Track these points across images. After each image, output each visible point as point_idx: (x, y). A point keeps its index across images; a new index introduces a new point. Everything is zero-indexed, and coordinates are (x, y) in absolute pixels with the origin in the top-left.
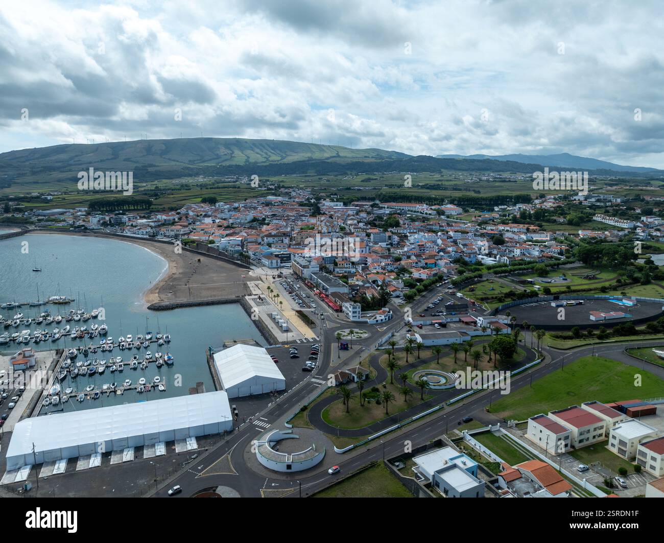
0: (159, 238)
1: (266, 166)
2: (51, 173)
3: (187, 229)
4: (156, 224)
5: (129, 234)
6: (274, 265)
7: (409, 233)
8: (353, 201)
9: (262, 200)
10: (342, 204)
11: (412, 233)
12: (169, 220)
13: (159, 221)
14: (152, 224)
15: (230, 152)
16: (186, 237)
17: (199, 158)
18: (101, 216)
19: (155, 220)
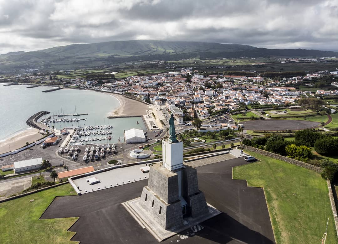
0: (115, 92)
1: (174, 55)
2: (68, 60)
3: (127, 88)
4: (115, 85)
5: (103, 90)
6: (159, 104)
7: (224, 91)
8: (209, 75)
9: (166, 74)
10: (203, 76)
11: (225, 91)
12: (121, 84)
13: (117, 84)
14: (113, 86)
15: (156, 47)
16: (126, 92)
17: (140, 51)
18: (91, 82)
19: (114, 83)
